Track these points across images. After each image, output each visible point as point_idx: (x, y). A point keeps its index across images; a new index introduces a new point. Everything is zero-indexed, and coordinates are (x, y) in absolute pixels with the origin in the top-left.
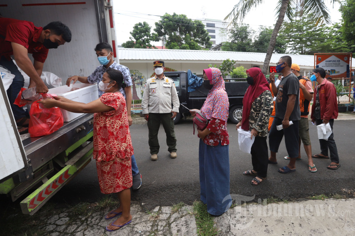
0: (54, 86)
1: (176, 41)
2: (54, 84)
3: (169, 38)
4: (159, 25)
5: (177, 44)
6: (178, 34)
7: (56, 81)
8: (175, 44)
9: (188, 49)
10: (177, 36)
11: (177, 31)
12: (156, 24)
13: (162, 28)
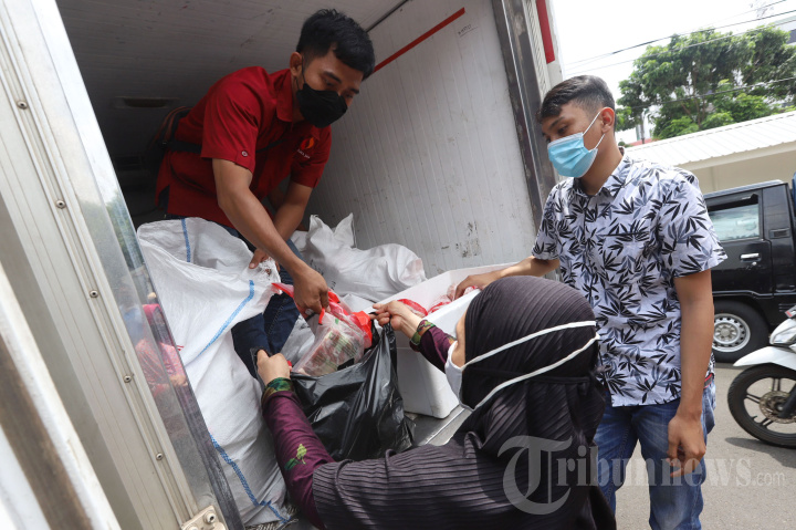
0: (407, 283)
1: (684, 114)
2: (406, 279)
3: (663, 111)
4: (630, 86)
5: (689, 120)
6: (689, 91)
7: (409, 268)
8: (684, 119)
9: (729, 122)
10: (688, 100)
11: (686, 84)
12: (624, 85)
13: (639, 90)
